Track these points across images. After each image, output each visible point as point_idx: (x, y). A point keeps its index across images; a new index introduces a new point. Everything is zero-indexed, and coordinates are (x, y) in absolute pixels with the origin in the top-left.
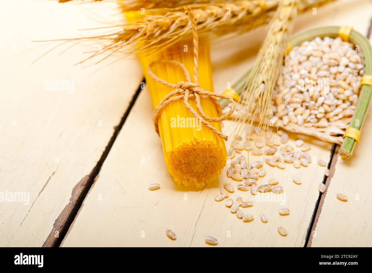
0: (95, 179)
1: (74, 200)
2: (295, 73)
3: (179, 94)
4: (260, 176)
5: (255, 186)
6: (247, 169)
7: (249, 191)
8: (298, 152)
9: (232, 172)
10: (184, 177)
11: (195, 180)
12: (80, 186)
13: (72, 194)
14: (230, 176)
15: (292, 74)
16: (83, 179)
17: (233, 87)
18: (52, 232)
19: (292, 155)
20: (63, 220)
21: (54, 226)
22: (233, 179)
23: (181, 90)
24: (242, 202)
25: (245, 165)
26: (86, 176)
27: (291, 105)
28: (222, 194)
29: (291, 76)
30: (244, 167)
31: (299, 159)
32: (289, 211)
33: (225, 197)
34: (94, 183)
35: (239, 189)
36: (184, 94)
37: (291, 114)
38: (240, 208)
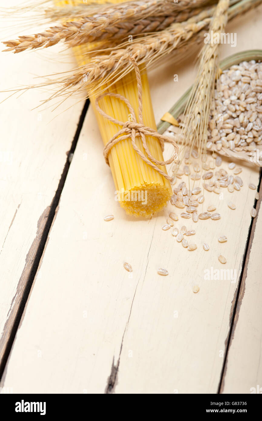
0: (56, 211)
1: (40, 233)
2: (226, 99)
3: (126, 133)
4: (200, 203)
5: (196, 214)
6: (188, 196)
7: (191, 218)
8: (231, 176)
9: (175, 200)
10: (135, 211)
11: (145, 212)
12: (43, 218)
13: (37, 227)
14: (174, 204)
15: (223, 99)
16: (45, 210)
17: (171, 112)
18: (25, 267)
19: (226, 179)
20: (33, 255)
21: (26, 261)
22: (176, 206)
23: (128, 130)
24: (186, 232)
25: (186, 192)
26: (47, 207)
27: (224, 130)
28: (168, 223)
29: (223, 102)
30: (185, 194)
31: (232, 184)
32: (226, 238)
33: (171, 226)
34: (56, 214)
35: (183, 217)
36: (131, 133)
37: (224, 139)
38: (185, 237)
